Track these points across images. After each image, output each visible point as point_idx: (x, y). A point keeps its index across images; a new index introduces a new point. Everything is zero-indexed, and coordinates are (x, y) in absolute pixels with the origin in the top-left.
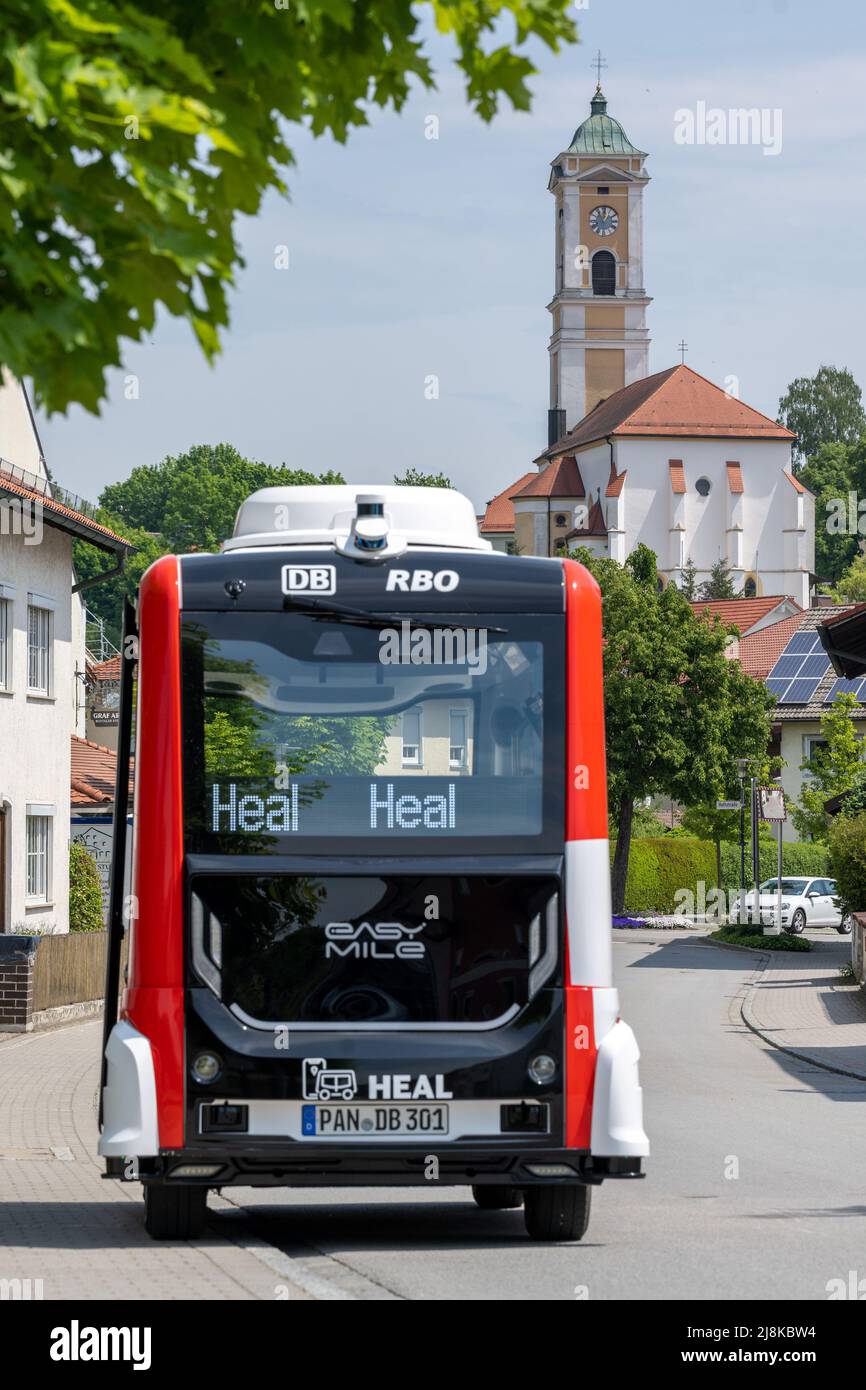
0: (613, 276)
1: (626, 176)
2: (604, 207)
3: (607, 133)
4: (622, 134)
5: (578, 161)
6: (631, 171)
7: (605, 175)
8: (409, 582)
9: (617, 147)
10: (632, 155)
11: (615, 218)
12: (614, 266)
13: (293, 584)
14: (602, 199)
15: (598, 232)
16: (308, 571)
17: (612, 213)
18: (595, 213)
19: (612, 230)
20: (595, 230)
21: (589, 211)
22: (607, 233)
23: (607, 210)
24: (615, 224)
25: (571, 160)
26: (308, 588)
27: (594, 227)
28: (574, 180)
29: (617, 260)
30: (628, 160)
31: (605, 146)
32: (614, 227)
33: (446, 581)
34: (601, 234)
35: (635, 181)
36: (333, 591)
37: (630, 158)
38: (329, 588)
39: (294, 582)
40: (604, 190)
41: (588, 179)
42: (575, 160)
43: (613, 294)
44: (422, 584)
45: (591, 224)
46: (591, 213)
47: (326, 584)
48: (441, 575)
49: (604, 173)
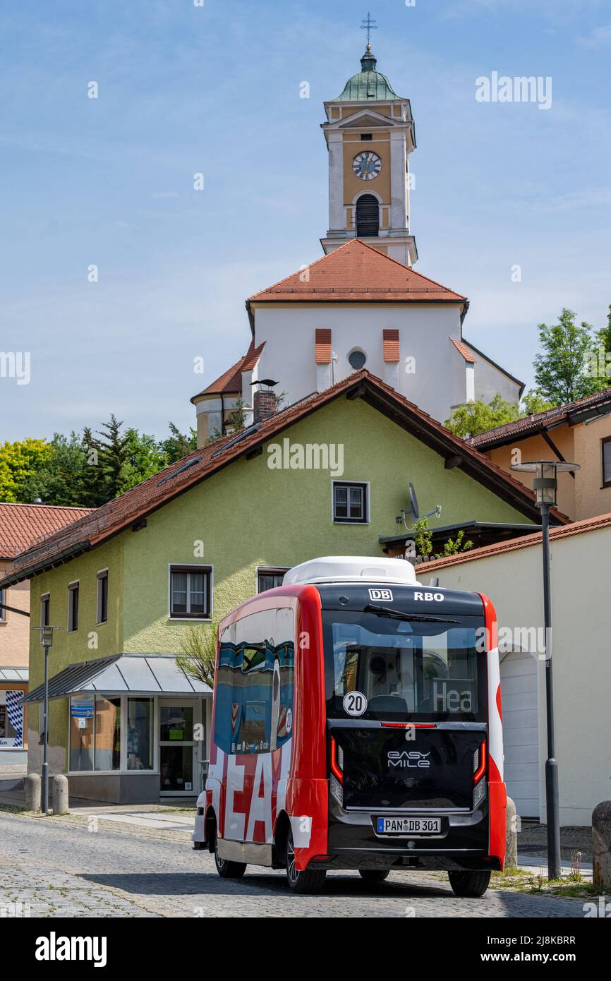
0: (378, 218)
1: (387, 120)
2: (367, 152)
3: (372, 86)
4: (386, 85)
5: (341, 109)
6: (392, 117)
7: (368, 121)
8: (423, 597)
9: (381, 95)
10: (393, 101)
11: (378, 163)
12: (378, 208)
13: (375, 597)
14: (366, 145)
15: (361, 176)
16: (380, 591)
17: (375, 158)
18: (359, 159)
19: (375, 174)
20: (358, 175)
21: (354, 156)
22: (370, 177)
23: (371, 155)
24: (379, 169)
25: (333, 109)
26: (381, 598)
27: (357, 172)
28: (336, 127)
29: (380, 201)
30: (389, 107)
31: (368, 96)
32: (377, 171)
33: (439, 597)
34: (364, 178)
35: (396, 125)
36: (392, 600)
37: (392, 104)
38: (390, 599)
39: (375, 596)
40: (367, 137)
41: (351, 125)
42: (338, 109)
43: (377, 235)
44: (429, 598)
45: (355, 169)
46: (355, 158)
47: (388, 597)
48: (436, 595)
49: (367, 120)
